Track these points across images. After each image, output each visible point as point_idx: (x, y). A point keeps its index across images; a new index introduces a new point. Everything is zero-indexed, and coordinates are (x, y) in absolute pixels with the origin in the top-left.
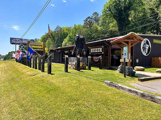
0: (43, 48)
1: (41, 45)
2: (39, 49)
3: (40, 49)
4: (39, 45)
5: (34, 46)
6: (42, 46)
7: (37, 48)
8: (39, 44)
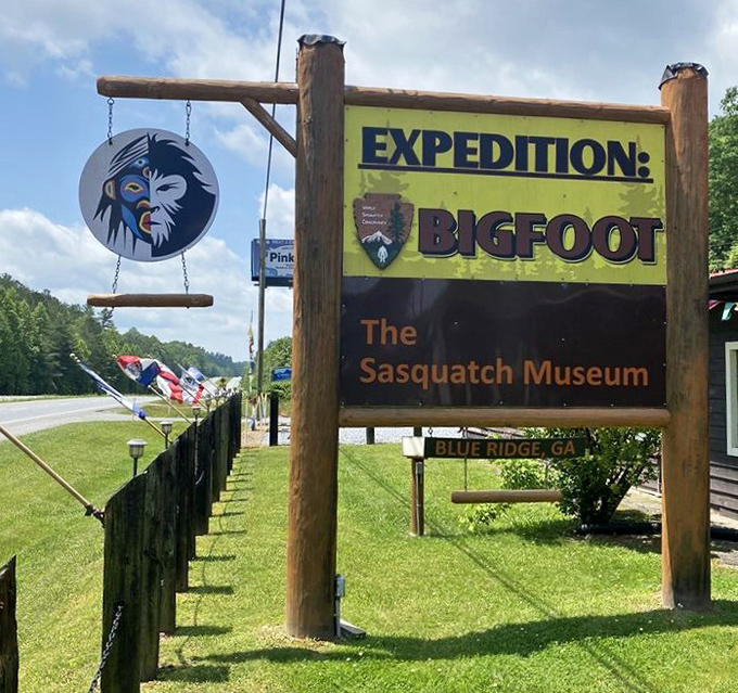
0: (656, 209)
1: (623, 134)
2: (578, 254)
3: (592, 238)
4: (569, 155)
5: (461, 165)
6: (630, 165)
7: (528, 220)
8: (573, 131)
